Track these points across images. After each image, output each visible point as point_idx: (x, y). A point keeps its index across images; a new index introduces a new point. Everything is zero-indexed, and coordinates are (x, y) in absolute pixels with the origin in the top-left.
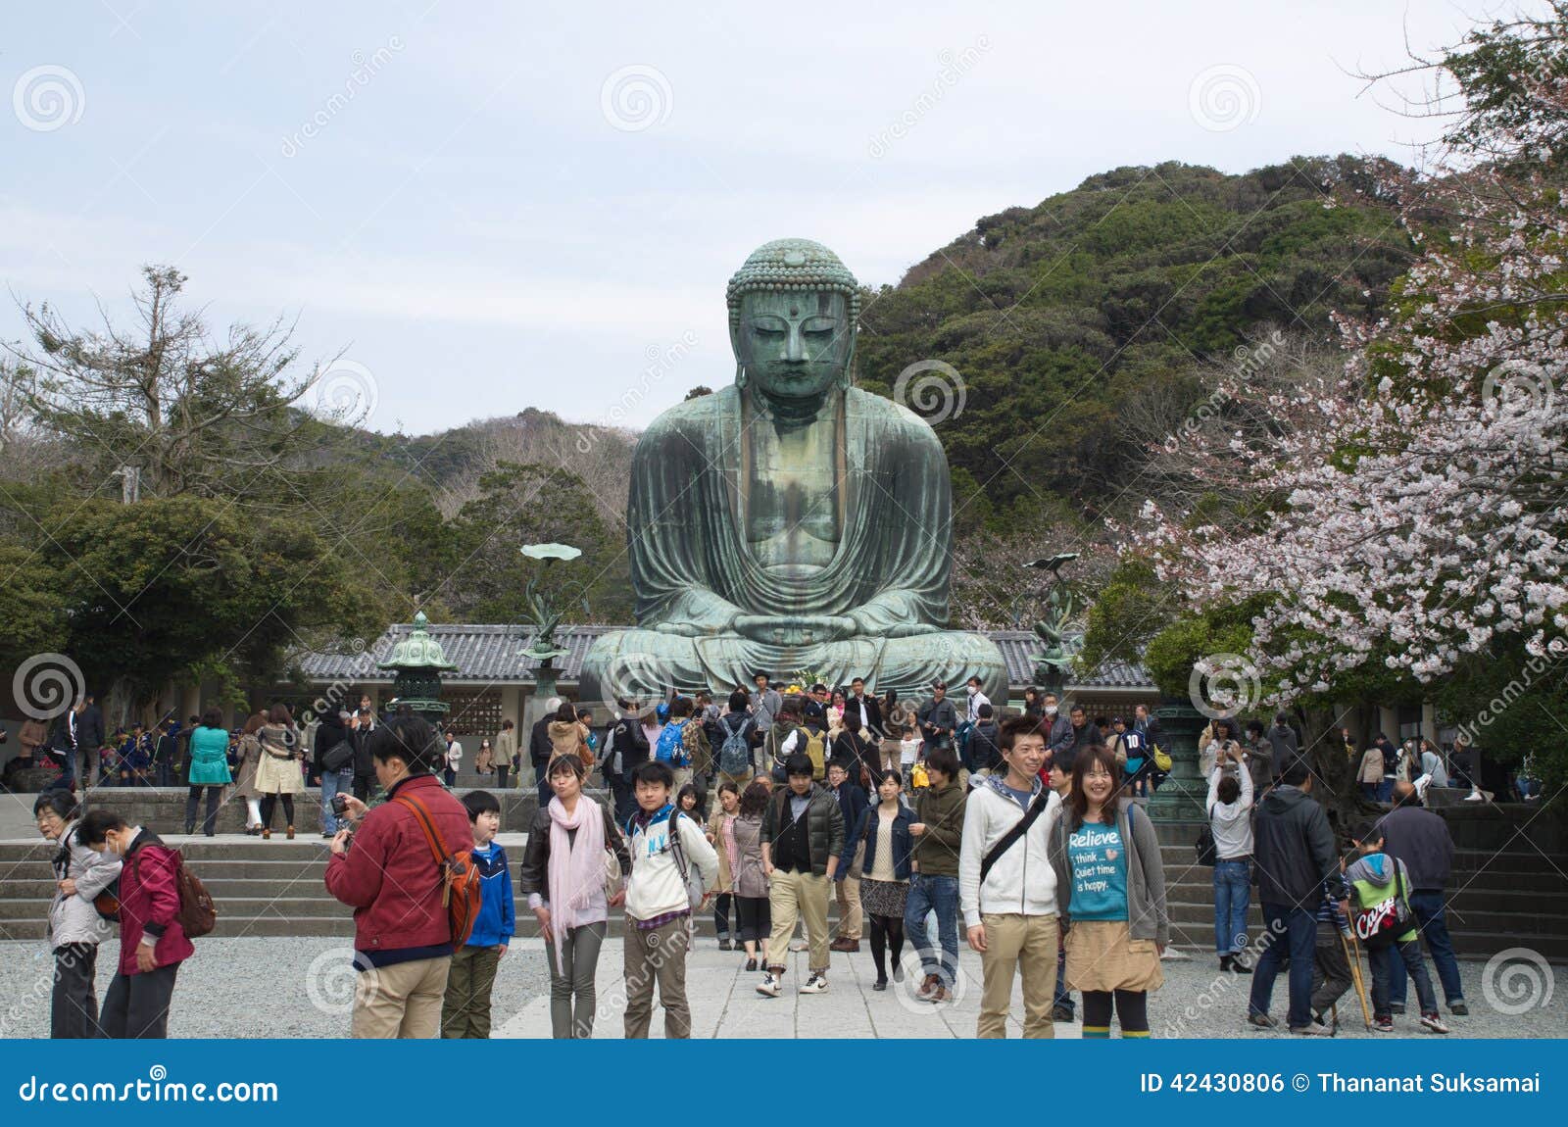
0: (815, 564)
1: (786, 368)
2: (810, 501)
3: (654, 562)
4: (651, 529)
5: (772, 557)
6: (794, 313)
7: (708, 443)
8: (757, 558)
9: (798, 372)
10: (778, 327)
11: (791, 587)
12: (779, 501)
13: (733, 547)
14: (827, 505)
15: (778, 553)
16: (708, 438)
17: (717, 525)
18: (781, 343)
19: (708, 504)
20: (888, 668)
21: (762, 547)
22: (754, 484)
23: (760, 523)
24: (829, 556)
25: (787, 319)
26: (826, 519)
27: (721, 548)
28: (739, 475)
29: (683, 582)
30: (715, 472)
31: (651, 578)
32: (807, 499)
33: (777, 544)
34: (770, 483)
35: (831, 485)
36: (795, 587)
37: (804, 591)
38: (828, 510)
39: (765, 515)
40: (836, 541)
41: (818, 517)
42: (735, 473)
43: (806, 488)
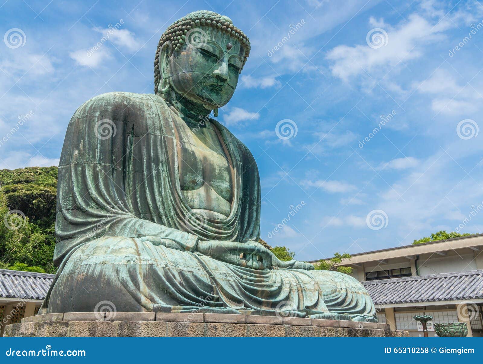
0: (222, 213)
1: (215, 80)
2: (217, 171)
3: (94, 193)
4: (95, 167)
5: (197, 203)
6: (228, 48)
7: (148, 116)
8: (187, 201)
9: (220, 86)
10: (217, 53)
11: (212, 226)
12: (200, 165)
13: (168, 190)
14: (226, 175)
15: (200, 200)
16: (148, 113)
17: (154, 172)
18: (215, 65)
19: (145, 157)
20: (325, 293)
21: (190, 194)
22: (185, 150)
23: (189, 177)
24: (228, 209)
25: (224, 50)
26: (226, 185)
27: (156, 190)
28: (174, 141)
29: (120, 211)
30: (156, 136)
31: (88, 205)
32: (215, 169)
33: (199, 195)
34: (193, 152)
35: (227, 165)
36: (216, 227)
37: (220, 231)
38: (228, 179)
39: (192, 173)
40: (230, 200)
41: (222, 182)
42: (172, 139)
43: (213, 161)
